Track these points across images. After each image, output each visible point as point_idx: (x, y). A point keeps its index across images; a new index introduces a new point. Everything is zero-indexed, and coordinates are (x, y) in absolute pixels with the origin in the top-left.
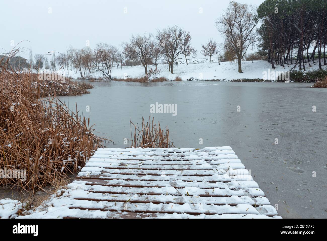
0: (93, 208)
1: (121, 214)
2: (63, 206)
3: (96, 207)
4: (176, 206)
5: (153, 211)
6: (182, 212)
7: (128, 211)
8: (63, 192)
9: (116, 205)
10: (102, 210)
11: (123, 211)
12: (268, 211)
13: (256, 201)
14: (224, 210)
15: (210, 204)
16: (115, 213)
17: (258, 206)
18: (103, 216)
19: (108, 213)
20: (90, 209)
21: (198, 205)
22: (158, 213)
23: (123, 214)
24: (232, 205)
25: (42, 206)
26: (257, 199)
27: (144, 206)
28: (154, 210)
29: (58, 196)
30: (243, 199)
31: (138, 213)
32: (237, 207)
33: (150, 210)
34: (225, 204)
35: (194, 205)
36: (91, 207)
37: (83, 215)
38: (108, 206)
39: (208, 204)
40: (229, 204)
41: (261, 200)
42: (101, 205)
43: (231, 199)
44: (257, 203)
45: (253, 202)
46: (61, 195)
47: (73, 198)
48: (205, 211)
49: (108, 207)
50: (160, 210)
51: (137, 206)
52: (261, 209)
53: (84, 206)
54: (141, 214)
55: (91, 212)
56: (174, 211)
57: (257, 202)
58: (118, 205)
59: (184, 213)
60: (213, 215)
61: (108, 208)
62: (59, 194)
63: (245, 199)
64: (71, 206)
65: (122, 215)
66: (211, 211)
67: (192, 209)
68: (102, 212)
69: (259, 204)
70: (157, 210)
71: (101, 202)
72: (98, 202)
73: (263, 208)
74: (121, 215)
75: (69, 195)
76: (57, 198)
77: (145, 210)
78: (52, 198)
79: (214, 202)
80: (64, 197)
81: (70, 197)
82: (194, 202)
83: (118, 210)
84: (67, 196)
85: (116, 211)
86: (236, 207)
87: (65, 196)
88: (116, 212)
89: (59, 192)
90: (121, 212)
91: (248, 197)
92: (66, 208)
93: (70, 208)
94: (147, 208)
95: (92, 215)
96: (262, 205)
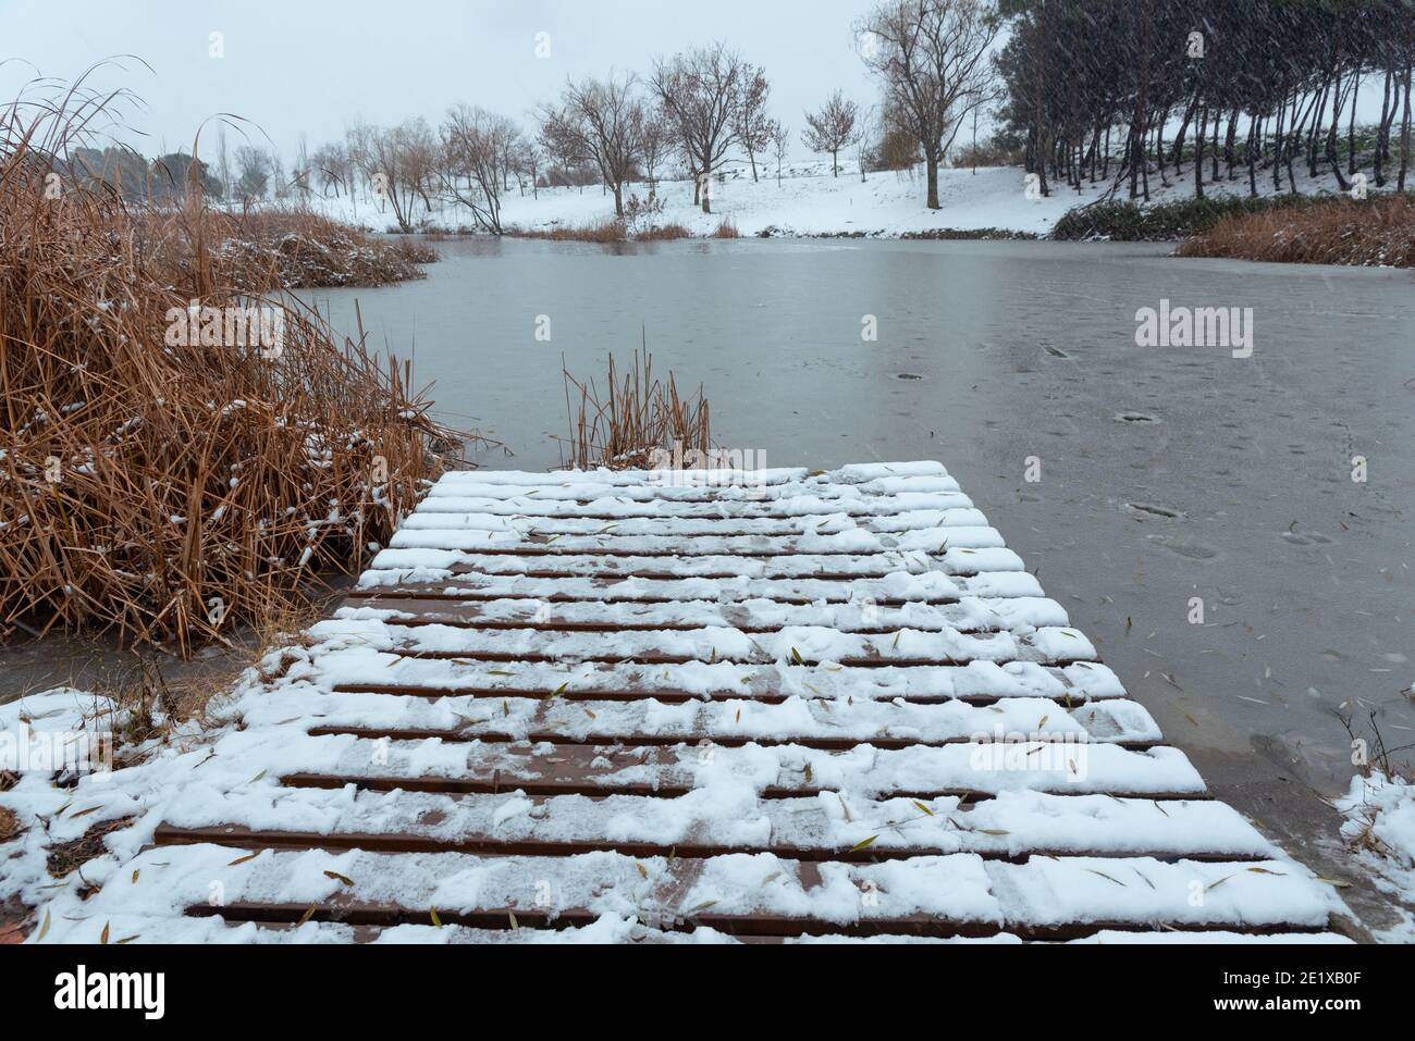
0: (412, 728)
1: (526, 751)
2: (285, 722)
3: (422, 725)
4: (753, 711)
5: (661, 734)
6: (778, 737)
7: (557, 740)
8: (287, 662)
9: (507, 712)
10: (449, 737)
11: (535, 738)
12: (1121, 724)
13: (1069, 683)
14: (947, 722)
15: (890, 699)
16: (502, 748)
17: (1078, 703)
18: (453, 768)
19: (472, 752)
20: (396, 735)
21: (841, 705)
22: (682, 745)
23: (537, 753)
24: (979, 701)
25: (197, 725)
26: (1069, 671)
27: (624, 716)
28: (665, 732)
29: (267, 680)
30: (1014, 674)
31: (598, 748)
32: (1001, 711)
33: (650, 730)
34: (949, 699)
35: (824, 705)
36: (404, 726)
37: (365, 765)
38: (475, 717)
39: (881, 700)
40: (964, 699)
41: (1089, 679)
42: (444, 713)
43: (972, 676)
44: (1075, 692)
45: (1059, 688)
46: (279, 675)
47: (327, 688)
48: (869, 729)
49: (472, 723)
50: (688, 730)
51: (593, 716)
52: (1092, 715)
53: (374, 721)
54: (611, 750)
55: (401, 750)
56: (747, 734)
57: (1072, 685)
58: (515, 712)
59: (787, 743)
60: (908, 749)
61: (474, 729)
62: (270, 670)
63: (1022, 673)
64: (318, 722)
65: (535, 757)
66: (898, 732)
67: (820, 722)
68: (449, 746)
69: (1081, 696)
70: (679, 732)
71: (444, 699)
72: (432, 702)
73: (1099, 711)
74: (529, 758)
75: (314, 671)
76: (260, 687)
77: (628, 732)
78: (241, 689)
79: (901, 689)
80: (293, 682)
81: (318, 680)
82: (825, 694)
83: (516, 736)
84: (307, 679)
85: (507, 738)
86: (992, 712)
87: (296, 677)
88: (509, 745)
89: (272, 659)
90: (528, 743)
91: (1033, 666)
92: (297, 731)
93: (314, 732)
94: (635, 722)
95: (405, 762)
96: (1096, 699)
